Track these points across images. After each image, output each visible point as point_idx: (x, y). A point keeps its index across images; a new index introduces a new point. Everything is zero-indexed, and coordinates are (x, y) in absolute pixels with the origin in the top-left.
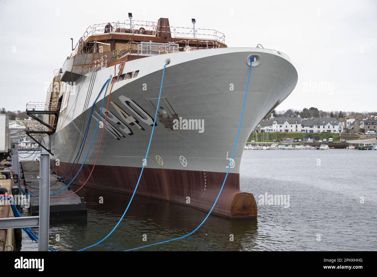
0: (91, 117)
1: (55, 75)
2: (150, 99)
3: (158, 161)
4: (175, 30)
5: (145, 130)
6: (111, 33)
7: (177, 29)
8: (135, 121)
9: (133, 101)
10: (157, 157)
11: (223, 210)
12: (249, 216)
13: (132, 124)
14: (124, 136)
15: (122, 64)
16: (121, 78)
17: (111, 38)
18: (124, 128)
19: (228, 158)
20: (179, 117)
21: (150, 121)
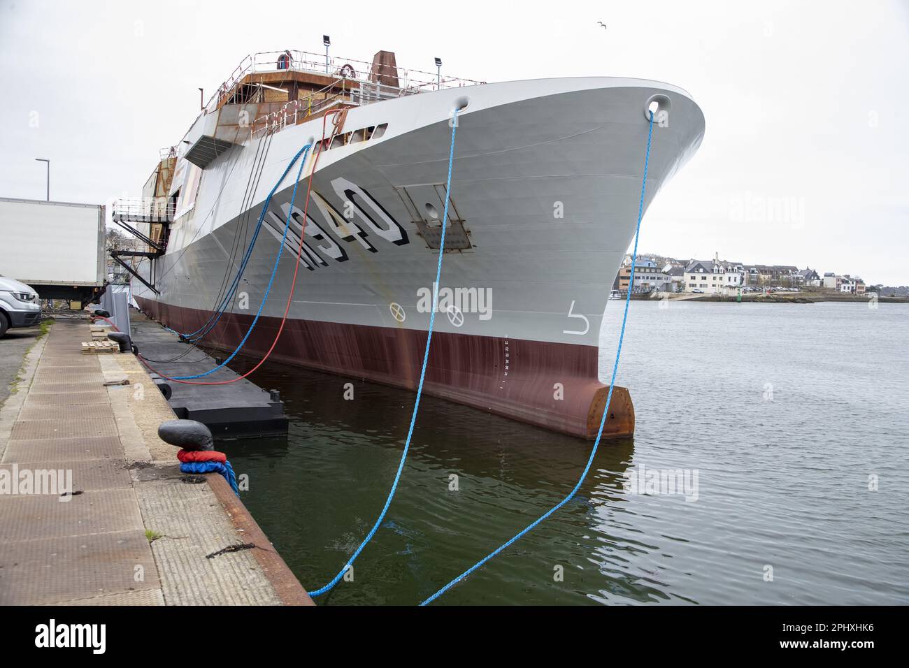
0: (260, 225)
1: (163, 157)
2: (405, 186)
3: (395, 313)
4: (406, 74)
5: (377, 251)
6: (290, 68)
7: (409, 73)
8: (359, 234)
9: (362, 189)
10: (393, 306)
11: (563, 421)
12: (620, 433)
13: (350, 239)
14: (325, 264)
15: (341, 114)
16: (336, 141)
17: (290, 78)
18: (330, 246)
19: (572, 313)
20: (466, 226)
21: (393, 233)
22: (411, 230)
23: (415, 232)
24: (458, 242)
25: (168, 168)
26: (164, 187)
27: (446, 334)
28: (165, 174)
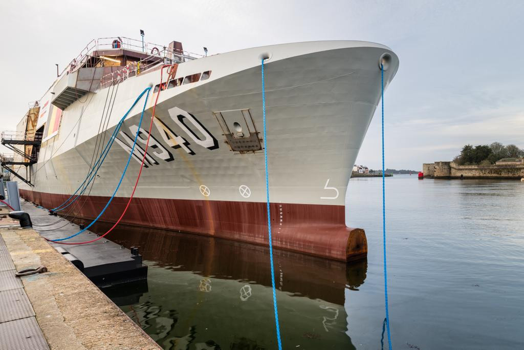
0: (113, 140)
1: (31, 107)
2: (222, 112)
3: (203, 191)
5: (195, 154)
6: (121, 48)
8: (183, 143)
9: (190, 114)
10: (202, 187)
13: (178, 147)
14: (157, 163)
15: (174, 67)
17: (122, 54)
18: (162, 152)
19: (327, 186)
20: (260, 136)
21: (210, 142)
22: (221, 139)
23: (224, 141)
24: (253, 146)
25: (34, 114)
26: (32, 124)
27: (238, 202)
28: (33, 117)
